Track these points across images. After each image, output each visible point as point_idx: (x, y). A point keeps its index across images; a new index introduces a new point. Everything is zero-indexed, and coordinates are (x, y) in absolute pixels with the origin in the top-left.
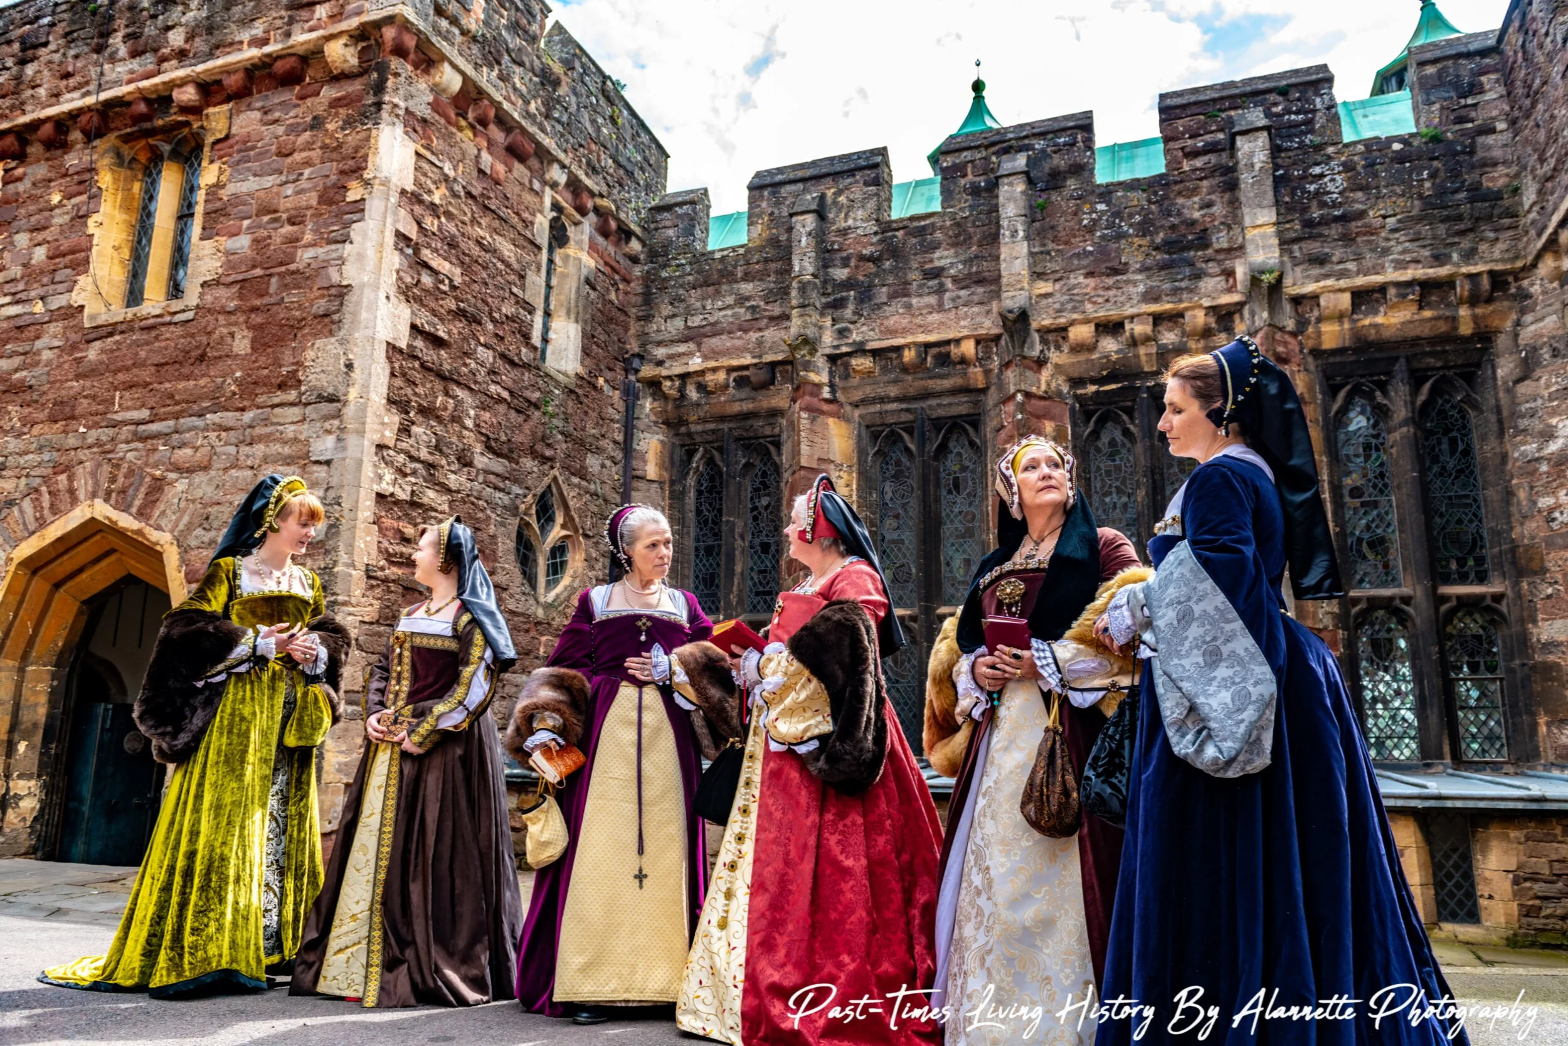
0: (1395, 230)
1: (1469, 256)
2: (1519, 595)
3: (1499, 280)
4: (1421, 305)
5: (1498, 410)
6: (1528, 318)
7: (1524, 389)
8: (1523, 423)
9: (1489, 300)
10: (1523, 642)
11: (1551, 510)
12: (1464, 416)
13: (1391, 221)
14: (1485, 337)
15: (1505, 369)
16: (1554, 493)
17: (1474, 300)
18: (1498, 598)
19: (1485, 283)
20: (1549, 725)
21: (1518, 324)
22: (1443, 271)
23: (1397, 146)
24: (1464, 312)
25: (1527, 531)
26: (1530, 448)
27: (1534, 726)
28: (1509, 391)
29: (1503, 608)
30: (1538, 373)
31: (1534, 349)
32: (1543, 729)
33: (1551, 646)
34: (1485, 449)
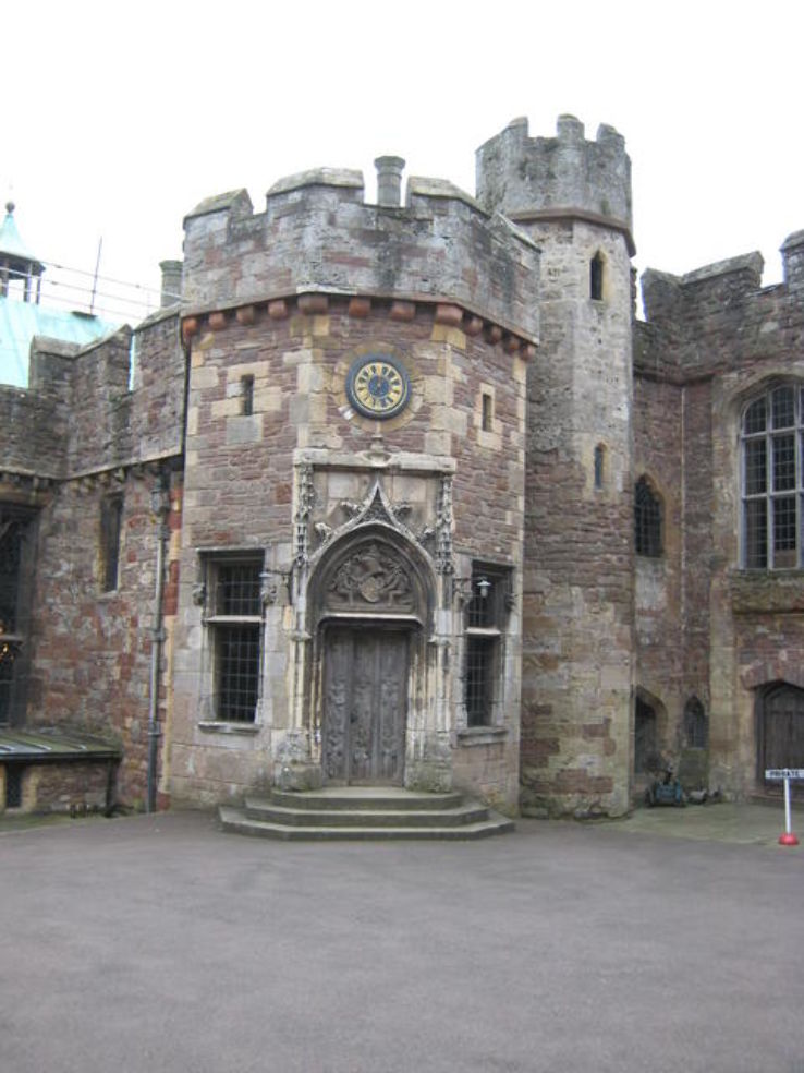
0: (13, 442)
1: (43, 467)
2: (29, 644)
3: (52, 482)
4: (18, 485)
5: (37, 547)
6: (60, 505)
7: (51, 540)
8: (48, 558)
9: (46, 491)
10: (28, 668)
11: (53, 604)
12: (19, 542)
13: (13, 437)
14: (38, 508)
15: (44, 526)
16: (54, 597)
17: (39, 490)
18: (20, 643)
19: (46, 483)
20: (33, 709)
21: (54, 506)
22: (30, 472)
23: (23, 396)
24: (34, 494)
25: (41, 612)
26: (48, 571)
27: (25, 710)
28: (44, 539)
29: (20, 648)
30: (59, 535)
31: (59, 522)
32: (29, 710)
33: (40, 671)
34: (26, 564)
